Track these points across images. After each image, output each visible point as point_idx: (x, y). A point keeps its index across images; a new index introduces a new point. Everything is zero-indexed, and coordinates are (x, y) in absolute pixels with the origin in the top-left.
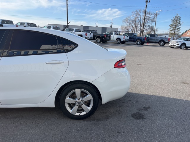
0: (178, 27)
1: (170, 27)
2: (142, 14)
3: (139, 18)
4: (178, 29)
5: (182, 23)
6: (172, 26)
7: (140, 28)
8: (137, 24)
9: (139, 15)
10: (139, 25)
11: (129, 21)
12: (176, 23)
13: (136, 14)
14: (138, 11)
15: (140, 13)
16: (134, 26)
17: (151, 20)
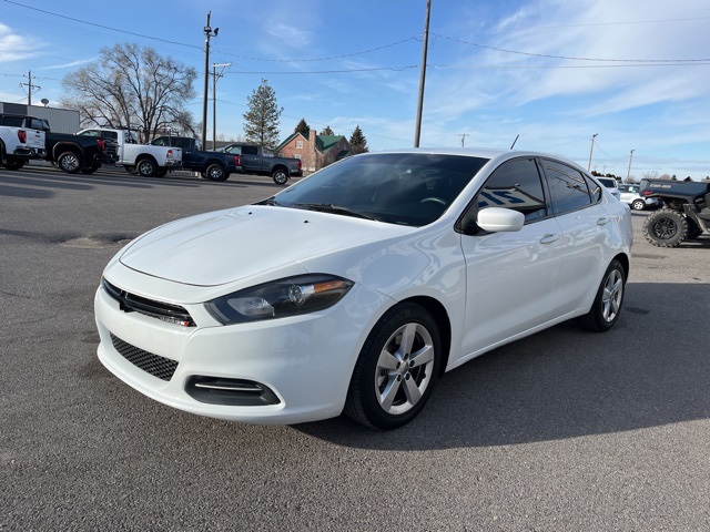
0: (269, 124)
1: (247, 122)
2: (141, 65)
3: (134, 80)
4: (271, 129)
5: (279, 109)
6: (250, 117)
7: (141, 114)
8: (126, 100)
9: (129, 65)
10: (136, 106)
11: (92, 85)
12: (263, 109)
13: (119, 60)
14: (124, 48)
15: (132, 58)
16: (115, 104)
17: (178, 90)
